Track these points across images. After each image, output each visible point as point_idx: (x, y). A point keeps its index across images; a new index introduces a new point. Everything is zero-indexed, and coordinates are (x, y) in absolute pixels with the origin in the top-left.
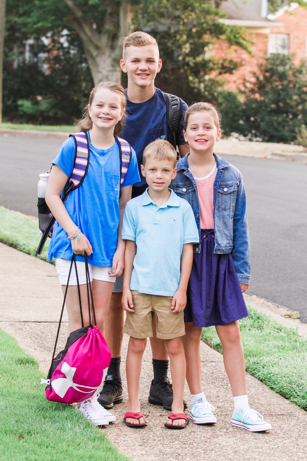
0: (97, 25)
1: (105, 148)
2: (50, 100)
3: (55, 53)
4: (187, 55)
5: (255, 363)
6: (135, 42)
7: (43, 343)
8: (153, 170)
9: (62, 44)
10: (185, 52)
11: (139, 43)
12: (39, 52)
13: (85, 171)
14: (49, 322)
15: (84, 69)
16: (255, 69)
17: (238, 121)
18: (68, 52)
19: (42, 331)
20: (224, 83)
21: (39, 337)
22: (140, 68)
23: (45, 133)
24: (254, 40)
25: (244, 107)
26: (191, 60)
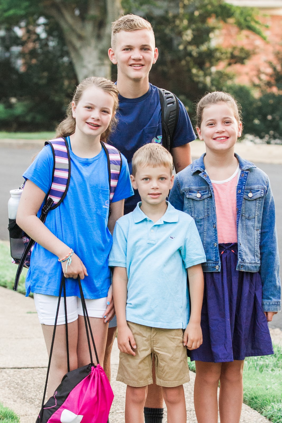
0: (80, 10)
1: (90, 156)
2: (26, 103)
3: (30, 45)
4: (190, 43)
5: (280, 410)
6: (126, 26)
7: (24, 393)
8: (147, 179)
9: (38, 35)
10: (186, 41)
11: (131, 27)
12: (11, 45)
13: (66, 186)
14: (31, 368)
15: (66, 65)
16: (271, 58)
17: (253, 120)
18: (46, 45)
19: (22, 379)
20: (234, 75)
21: (19, 386)
22: (133, 57)
23: (22, 142)
24: (269, 23)
25: (259, 104)
26: (194, 50)
